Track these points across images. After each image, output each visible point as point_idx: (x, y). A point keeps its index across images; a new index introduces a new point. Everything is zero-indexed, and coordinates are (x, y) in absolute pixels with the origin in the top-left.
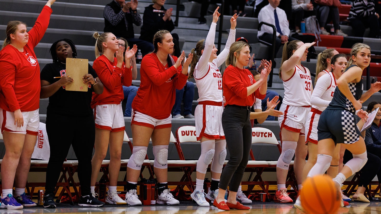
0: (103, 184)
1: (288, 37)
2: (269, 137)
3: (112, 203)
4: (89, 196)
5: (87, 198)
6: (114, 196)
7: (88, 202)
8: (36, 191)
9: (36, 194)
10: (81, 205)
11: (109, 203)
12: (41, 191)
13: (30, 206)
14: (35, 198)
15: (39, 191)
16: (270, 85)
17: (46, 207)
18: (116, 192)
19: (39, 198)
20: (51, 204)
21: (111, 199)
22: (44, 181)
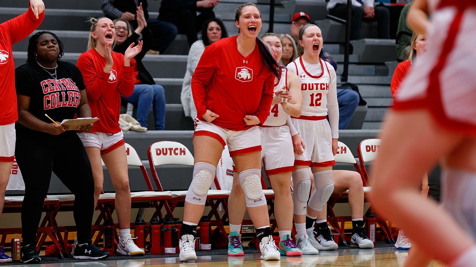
0: (109, 227)
1: (372, 8)
2: (342, 153)
3: (125, 253)
4: (88, 245)
5: (85, 247)
6: (128, 243)
7: (85, 252)
8: (8, 240)
9: (8, 245)
10: (77, 257)
11: (120, 253)
12: (16, 240)
13: (4, 262)
14: (8, 250)
15: (13, 240)
16: (344, 78)
17: (26, 262)
18: (130, 238)
19: (12, 251)
20: (34, 256)
21: (124, 247)
22: (20, 225)
